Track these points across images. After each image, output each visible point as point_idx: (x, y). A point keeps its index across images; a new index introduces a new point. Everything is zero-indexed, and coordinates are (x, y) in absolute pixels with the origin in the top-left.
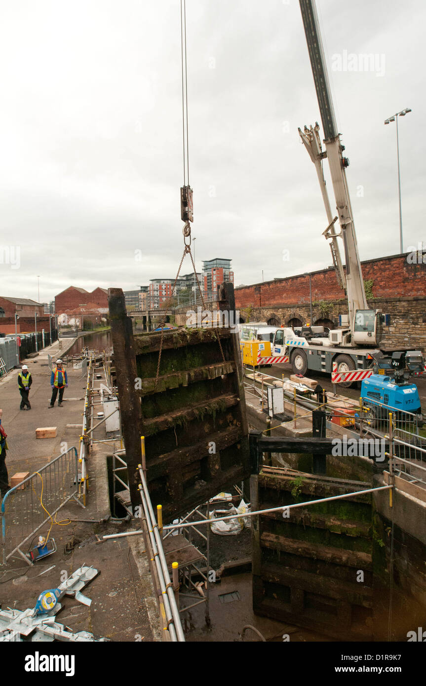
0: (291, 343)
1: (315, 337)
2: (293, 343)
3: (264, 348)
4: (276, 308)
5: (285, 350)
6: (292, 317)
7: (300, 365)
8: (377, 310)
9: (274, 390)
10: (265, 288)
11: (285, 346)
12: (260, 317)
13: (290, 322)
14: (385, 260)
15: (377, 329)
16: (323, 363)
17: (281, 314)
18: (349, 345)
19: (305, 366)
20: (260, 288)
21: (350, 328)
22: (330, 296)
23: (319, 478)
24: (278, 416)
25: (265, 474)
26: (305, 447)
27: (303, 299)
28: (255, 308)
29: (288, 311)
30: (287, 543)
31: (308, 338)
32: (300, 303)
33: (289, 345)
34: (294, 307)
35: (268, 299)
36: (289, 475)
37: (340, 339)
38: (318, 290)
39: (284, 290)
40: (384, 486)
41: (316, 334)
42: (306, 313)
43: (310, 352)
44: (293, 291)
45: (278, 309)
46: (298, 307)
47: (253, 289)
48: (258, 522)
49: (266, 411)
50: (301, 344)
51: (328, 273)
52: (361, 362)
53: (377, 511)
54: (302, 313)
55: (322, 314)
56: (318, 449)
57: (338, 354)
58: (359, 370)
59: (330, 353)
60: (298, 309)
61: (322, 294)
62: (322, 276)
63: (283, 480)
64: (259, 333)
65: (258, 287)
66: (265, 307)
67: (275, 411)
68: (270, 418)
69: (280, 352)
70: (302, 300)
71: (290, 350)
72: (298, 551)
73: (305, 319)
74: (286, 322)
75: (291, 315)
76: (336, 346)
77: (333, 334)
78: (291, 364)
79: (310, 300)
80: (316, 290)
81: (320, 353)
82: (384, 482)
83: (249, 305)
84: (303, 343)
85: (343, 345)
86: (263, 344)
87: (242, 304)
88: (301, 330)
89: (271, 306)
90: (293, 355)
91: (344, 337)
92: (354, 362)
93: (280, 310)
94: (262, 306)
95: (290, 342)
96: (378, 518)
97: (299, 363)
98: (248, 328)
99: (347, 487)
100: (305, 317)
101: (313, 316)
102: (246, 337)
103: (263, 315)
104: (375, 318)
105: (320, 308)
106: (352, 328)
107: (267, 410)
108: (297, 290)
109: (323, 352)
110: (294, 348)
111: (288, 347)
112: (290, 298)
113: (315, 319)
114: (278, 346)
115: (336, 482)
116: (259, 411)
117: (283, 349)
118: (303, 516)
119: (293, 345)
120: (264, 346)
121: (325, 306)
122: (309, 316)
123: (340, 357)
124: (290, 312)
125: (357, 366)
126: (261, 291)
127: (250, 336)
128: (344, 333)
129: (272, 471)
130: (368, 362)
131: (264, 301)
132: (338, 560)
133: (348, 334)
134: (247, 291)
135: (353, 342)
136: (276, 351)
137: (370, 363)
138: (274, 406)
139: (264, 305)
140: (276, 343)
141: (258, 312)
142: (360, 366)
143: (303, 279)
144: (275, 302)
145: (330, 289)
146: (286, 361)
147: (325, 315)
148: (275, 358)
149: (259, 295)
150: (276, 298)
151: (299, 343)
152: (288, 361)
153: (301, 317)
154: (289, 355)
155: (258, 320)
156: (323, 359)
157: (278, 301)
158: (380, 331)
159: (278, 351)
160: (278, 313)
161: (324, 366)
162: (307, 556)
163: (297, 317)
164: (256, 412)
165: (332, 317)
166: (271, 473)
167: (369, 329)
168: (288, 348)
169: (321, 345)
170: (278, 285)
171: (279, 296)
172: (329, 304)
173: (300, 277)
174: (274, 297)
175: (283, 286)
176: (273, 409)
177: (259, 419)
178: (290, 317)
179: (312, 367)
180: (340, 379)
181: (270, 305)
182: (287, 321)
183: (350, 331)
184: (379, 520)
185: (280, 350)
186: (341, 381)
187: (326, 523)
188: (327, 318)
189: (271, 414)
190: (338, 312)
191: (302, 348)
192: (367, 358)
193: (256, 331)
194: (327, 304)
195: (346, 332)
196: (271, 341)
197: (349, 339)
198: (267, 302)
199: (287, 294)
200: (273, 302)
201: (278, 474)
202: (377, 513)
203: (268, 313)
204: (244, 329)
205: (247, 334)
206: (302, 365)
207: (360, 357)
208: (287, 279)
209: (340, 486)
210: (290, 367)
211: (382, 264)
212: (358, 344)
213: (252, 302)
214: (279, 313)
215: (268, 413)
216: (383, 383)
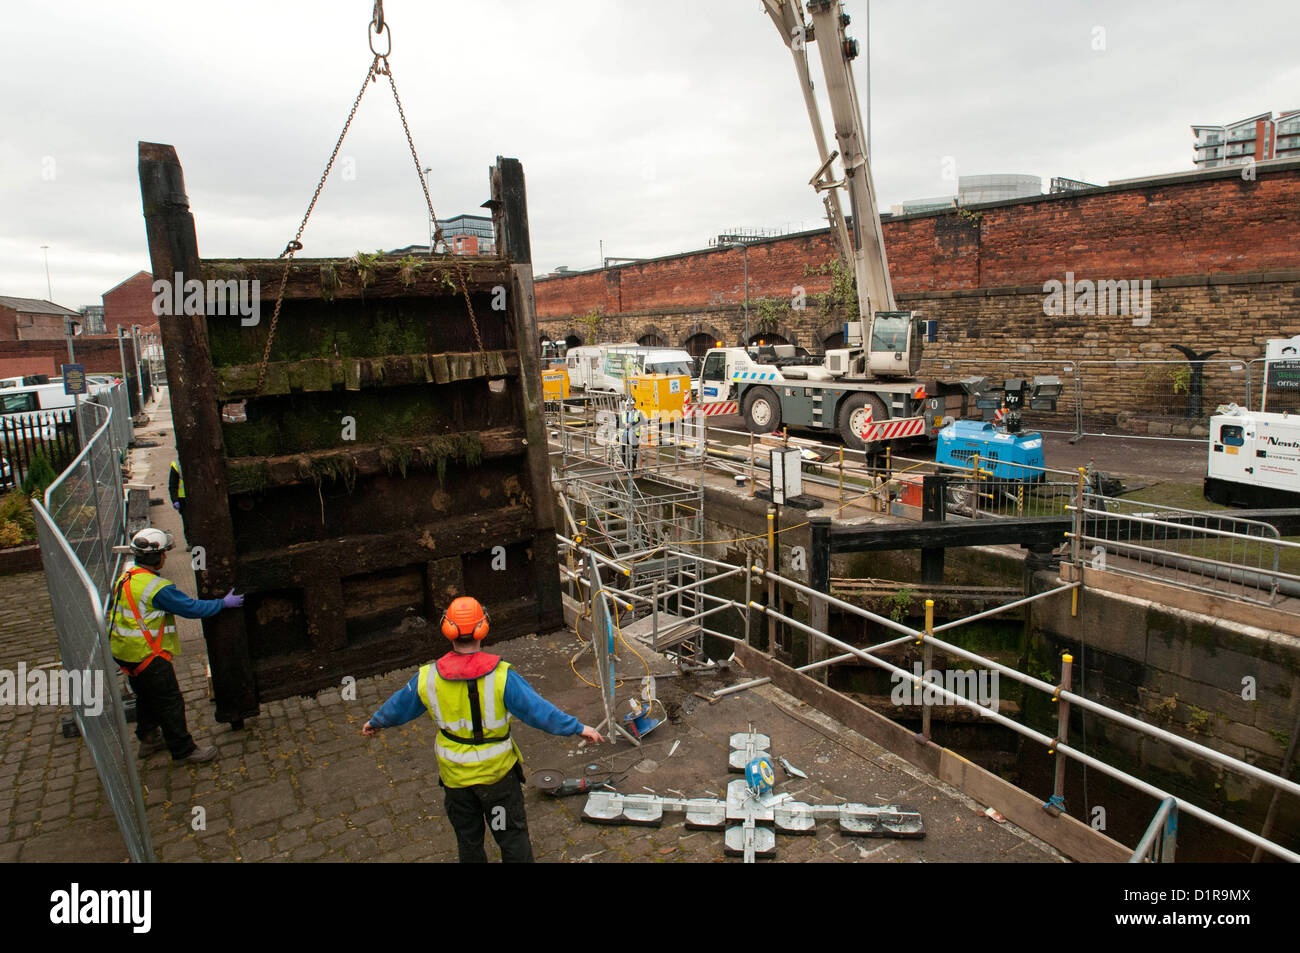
0: (745, 376)
1: (789, 365)
2: (749, 376)
3: (679, 389)
4: (659, 314)
5: (728, 389)
6: (695, 332)
7: (763, 417)
8: (914, 313)
9: (787, 455)
10: (632, 274)
11: (730, 382)
12: (619, 334)
13: (688, 342)
14: (898, 222)
15: (911, 347)
16: (818, 411)
17: (669, 325)
18: (862, 376)
19: (776, 418)
20: (620, 273)
21: (863, 347)
22: (780, 291)
23: (936, 588)
24: (794, 500)
25: (841, 592)
26: (916, 538)
27: (719, 296)
28: (608, 314)
29: (686, 319)
30: (876, 702)
31: (779, 367)
32: (712, 304)
33: (739, 380)
34: (700, 311)
35: (639, 297)
36: (881, 589)
37: (846, 366)
38: (754, 279)
39: (677, 278)
40: (1060, 586)
41: (785, 359)
42: (727, 323)
43: (788, 392)
44: (696, 281)
45: (664, 315)
46: (708, 312)
47: (601, 278)
48: (826, 673)
49: (766, 496)
50: (767, 378)
51: (778, 244)
52: (900, 405)
53: (1041, 628)
54: (720, 324)
55: (763, 324)
56: (938, 539)
57: (850, 393)
58: (895, 419)
59: (831, 392)
60: (709, 316)
61: (763, 286)
62: (763, 250)
63: (875, 597)
64: (648, 360)
65: (613, 273)
66: (629, 313)
67: (787, 492)
68: (776, 506)
69: (715, 394)
70: (718, 298)
71: (741, 390)
72: (897, 712)
73: (724, 335)
74: (680, 342)
75: (692, 327)
76: (838, 379)
77: (832, 357)
78: (742, 418)
79: (737, 296)
80: (750, 279)
81: (808, 392)
82: (1059, 580)
83: (594, 309)
84: (772, 376)
85: (850, 376)
86: (678, 381)
87: (574, 307)
88: (757, 352)
89: (647, 312)
90: (747, 400)
91: (853, 362)
92: (885, 406)
93: (668, 317)
94: (624, 310)
95: (741, 375)
96: (1043, 637)
97: (761, 412)
98: (623, 352)
99: (986, 598)
100: (725, 331)
101: (743, 327)
102: (618, 371)
103: (628, 330)
104: (910, 326)
105: (758, 313)
106: (867, 346)
107: (769, 493)
108: (707, 278)
109: (817, 391)
110: (751, 386)
111: (736, 384)
112: (690, 293)
113: (746, 336)
114: (711, 384)
115: (965, 592)
116: (745, 495)
117: (723, 389)
118: (908, 654)
119: (749, 380)
120: (678, 385)
121: (770, 309)
122: (733, 328)
123: (853, 399)
124: (689, 323)
125: (890, 412)
126: (623, 280)
127: (627, 367)
128: (852, 355)
129: (848, 585)
130: (912, 405)
131: (630, 300)
132: (964, 717)
133: (860, 356)
134: (588, 280)
135: (869, 371)
136: (706, 393)
137: (916, 407)
138: (787, 484)
139: (629, 308)
140: (707, 377)
141: (616, 323)
142: (897, 412)
143: (721, 256)
144: (655, 303)
145: (780, 276)
146: (732, 411)
147: (769, 325)
148: (707, 406)
149: (616, 289)
150: (658, 293)
151: (763, 376)
152: (736, 411)
153: (716, 330)
154: (739, 399)
155: (616, 338)
156: (817, 404)
157: (661, 301)
158: (917, 350)
159: (715, 393)
160: (663, 325)
161: (817, 417)
162: (912, 718)
163: (705, 332)
164: (737, 498)
165: (785, 329)
166: (850, 589)
167: (899, 346)
168: (735, 387)
169: (805, 378)
170: (664, 268)
171: (663, 291)
172: (779, 305)
173: (713, 252)
174: (652, 293)
175: (673, 271)
176: (784, 490)
177: (748, 511)
178: (690, 332)
179: (792, 419)
180: (876, 435)
181: (644, 308)
182: (684, 340)
183: (862, 351)
184: (1044, 640)
185: (716, 390)
186: (878, 438)
187: (948, 659)
188: (772, 331)
189: (778, 498)
190: (798, 320)
191: (769, 386)
192: (912, 397)
193: (642, 358)
194: (773, 304)
195: (857, 353)
196: (696, 376)
197: (861, 367)
198: (636, 304)
199: (683, 287)
200: (651, 303)
201: (861, 588)
202: (1039, 632)
203: (639, 325)
204: (609, 355)
205: (619, 365)
206: (768, 418)
207: (897, 397)
208: (682, 257)
209: (973, 597)
210: (741, 421)
211: (891, 230)
212: (877, 375)
213: (600, 302)
214: (665, 325)
215: (770, 498)
216: (983, 433)
